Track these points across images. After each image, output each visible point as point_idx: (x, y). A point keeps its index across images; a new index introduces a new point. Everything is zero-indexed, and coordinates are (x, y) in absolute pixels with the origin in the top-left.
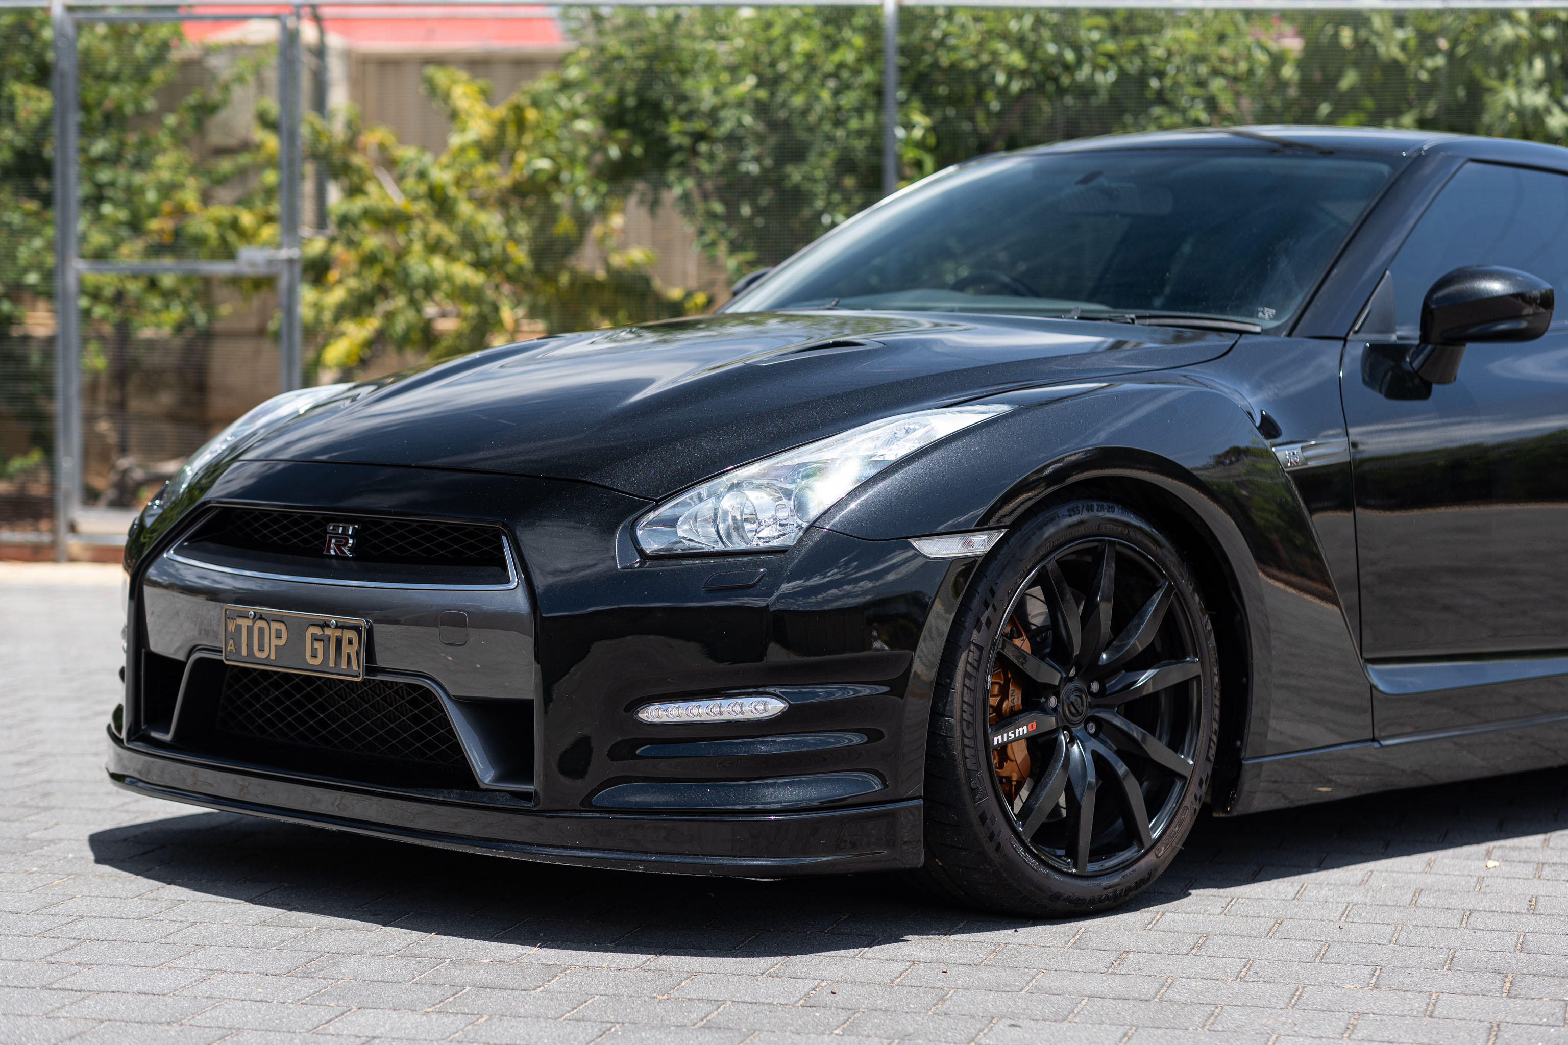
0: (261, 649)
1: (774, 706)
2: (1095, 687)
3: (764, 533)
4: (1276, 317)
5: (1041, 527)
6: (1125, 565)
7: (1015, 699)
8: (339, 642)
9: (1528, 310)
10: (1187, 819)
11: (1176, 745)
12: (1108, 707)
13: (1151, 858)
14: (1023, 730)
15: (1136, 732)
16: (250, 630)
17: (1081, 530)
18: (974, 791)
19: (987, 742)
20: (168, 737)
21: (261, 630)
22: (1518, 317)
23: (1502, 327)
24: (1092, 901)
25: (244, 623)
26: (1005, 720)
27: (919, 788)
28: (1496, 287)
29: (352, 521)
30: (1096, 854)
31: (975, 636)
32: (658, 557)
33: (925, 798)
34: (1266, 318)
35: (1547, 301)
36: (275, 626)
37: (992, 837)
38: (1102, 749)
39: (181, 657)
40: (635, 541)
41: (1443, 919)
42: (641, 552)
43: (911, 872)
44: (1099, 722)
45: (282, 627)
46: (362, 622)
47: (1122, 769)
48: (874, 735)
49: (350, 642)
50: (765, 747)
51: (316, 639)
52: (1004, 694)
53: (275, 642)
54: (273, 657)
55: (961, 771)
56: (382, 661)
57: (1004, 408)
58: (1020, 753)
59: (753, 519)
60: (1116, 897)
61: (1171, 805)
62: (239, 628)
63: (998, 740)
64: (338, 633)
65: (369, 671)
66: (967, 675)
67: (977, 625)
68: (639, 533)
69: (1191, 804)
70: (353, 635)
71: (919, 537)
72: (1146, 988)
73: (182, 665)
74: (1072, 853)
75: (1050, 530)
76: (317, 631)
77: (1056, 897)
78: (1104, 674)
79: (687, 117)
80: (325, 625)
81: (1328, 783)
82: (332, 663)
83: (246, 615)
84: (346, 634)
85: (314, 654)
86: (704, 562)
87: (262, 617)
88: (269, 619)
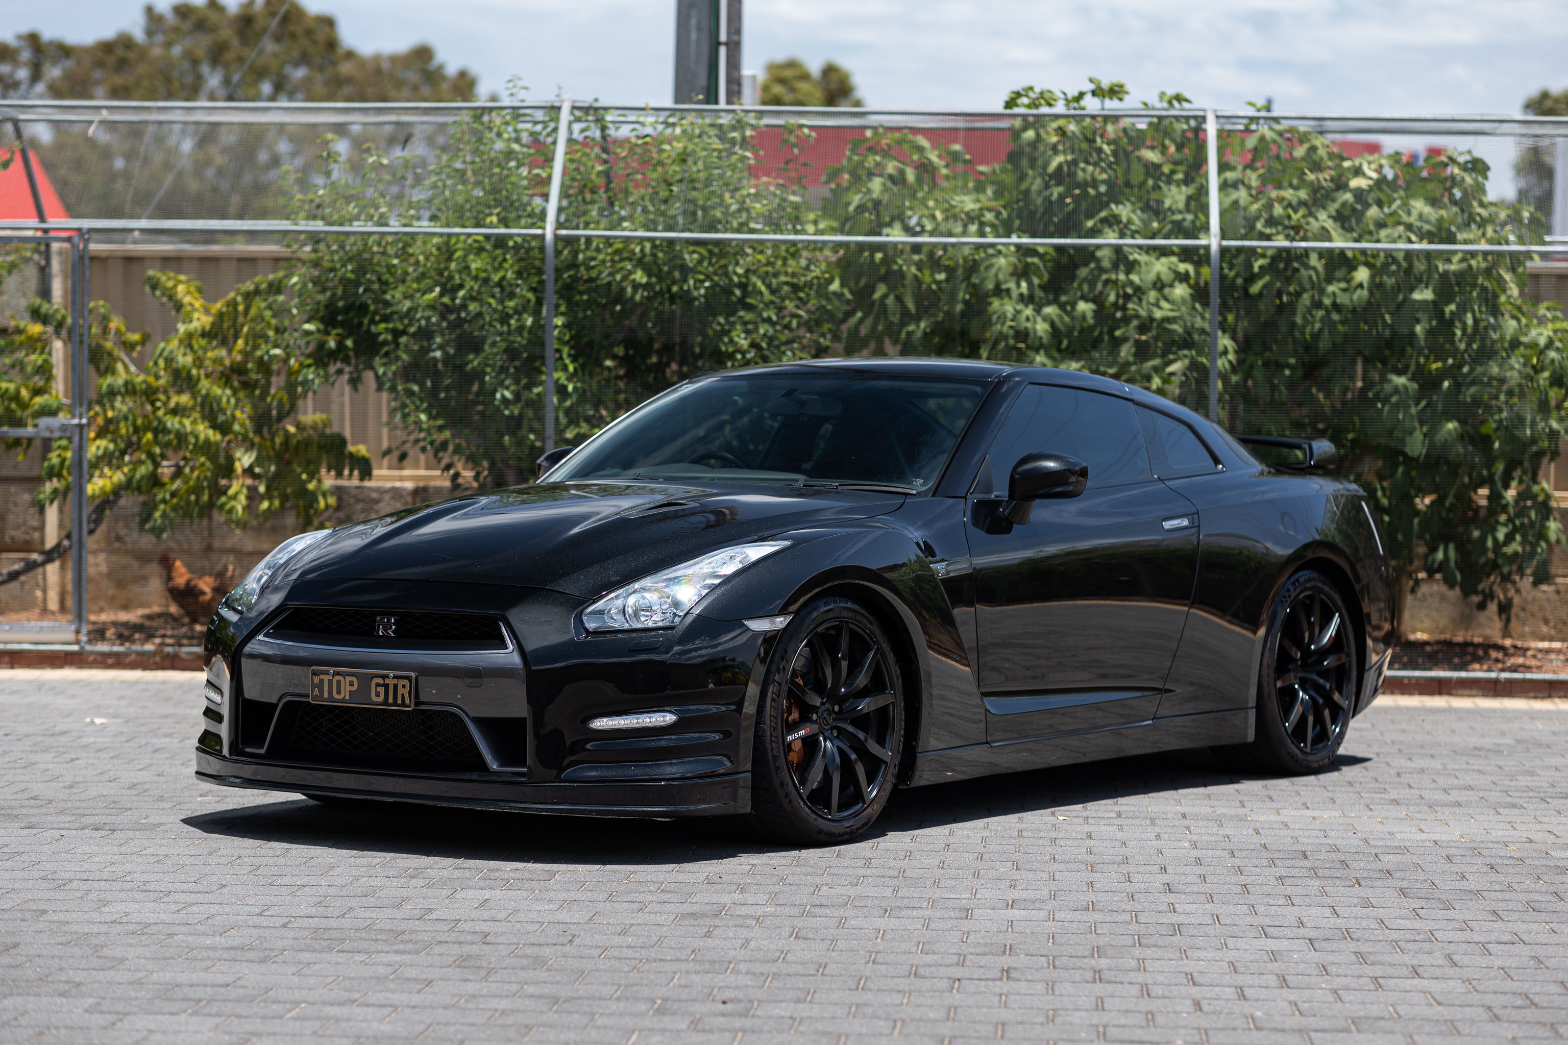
0: (339, 692)
1: (669, 718)
2: (836, 708)
3: (655, 618)
4: (923, 485)
5: (810, 613)
6: (853, 634)
7: (795, 715)
8: (396, 687)
9: (1073, 479)
10: (888, 787)
11: (881, 742)
12: (843, 720)
13: (869, 810)
14: (802, 733)
15: (861, 735)
16: (330, 682)
17: (831, 615)
18: (777, 768)
19: (784, 739)
20: (262, 751)
21: (339, 682)
22: (1067, 484)
23: (1058, 489)
24: (840, 835)
25: (326, 678)
26: (793, 727)
27: (749, 766)
28: (1051, 464)
29: (393, 614)
30: (841, 808)
31: (777, 677)
32: (596, 633)
33: (752, 772)
34: (918, 485)
35: (1084, 473)
36: (349, 679)
37: (787, 795)
38: (842, 745)
39: (274, 700)
40: (582, 623)
42: (586, 630)
43: (744, 815)
44: (839, 729)
45: (354, 679)
46: (413, 674)
47: (853, 757)
48: (727, 734)
49: (404, 687)
50: (665, 741)
51: (378, 685)
52: (790, 712)
53: (349, 688)
54: (347, 697)
55: (770, 757)
56: (422, 699)
57: (787, 543)
58: (798, 746)
59: (649, 609)
60: (851, 833)
61: (879, 779)
62: (322, 681)
63: (789, 738)
64: (395, 681)
65: (418, 703)
66: (773, 700)
67: (778, 671)
68: (585, 618)
69: (891, 779)
70: (406, 682)
71: (748, 619)
73: (276, 706)
74: (828, 806)
75: (815, 614)
76: (380, 681)
77: (820, 831)
78: (841, 700)
79: (386, 319)
80: (386, 676)
81: (953, 770)
82: (391, 700)
83: (327, 673)
84: (402, 682)
85: (378, 695)
86: (626, 635)
87: (338, 674)
88: (344, 675)
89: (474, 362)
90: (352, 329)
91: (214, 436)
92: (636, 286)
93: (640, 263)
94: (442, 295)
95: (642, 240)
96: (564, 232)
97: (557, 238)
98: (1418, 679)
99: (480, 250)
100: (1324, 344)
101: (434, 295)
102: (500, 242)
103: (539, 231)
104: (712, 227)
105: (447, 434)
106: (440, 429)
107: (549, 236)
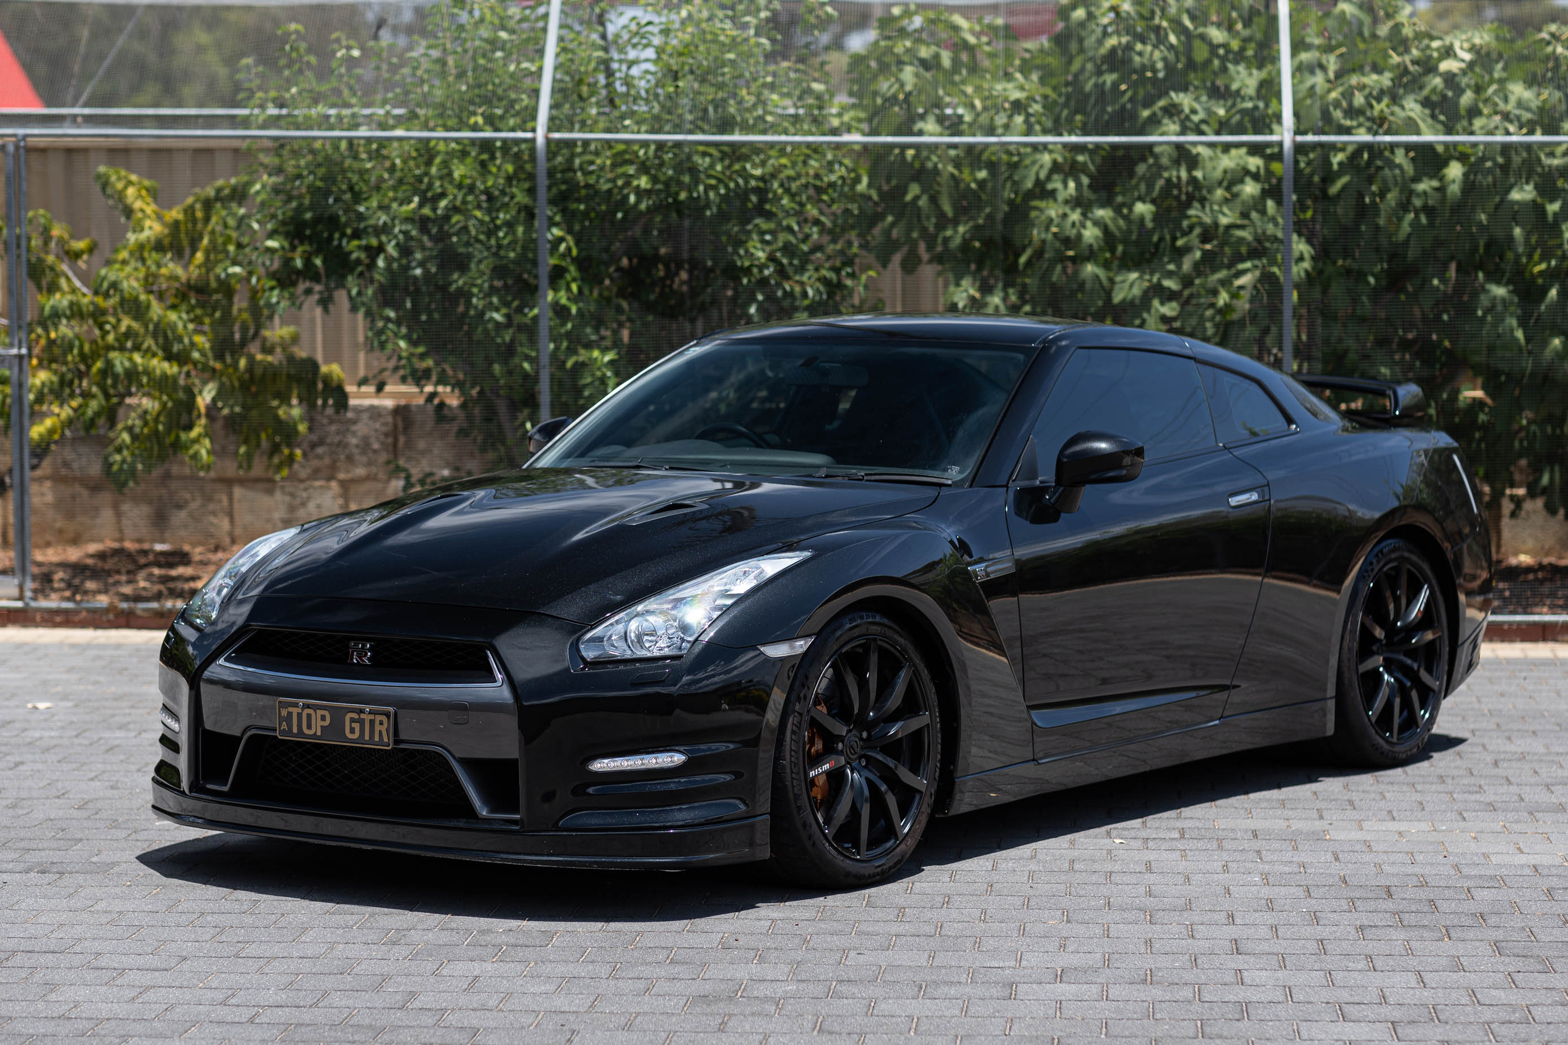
0: (309, 727)
1: (677, 759)
2: (865, 735)
3: (661, 644)
4: (961, 472)
5: (833, 632)
6: (883, 653)
7: (819, 745)
8: (372, 722)
9: (1127, 460)
10: (924, 819)
11: (915, 770)
12: (873, 748)
13: (903, 846)
14: (826, 767)
15: (891, 763)
16: (300, 715)
17: (856, 632)
18: (799, 808)
19: (806, 774)
20: (226, 789)
21: (309, 716)
22: (1121, 467)
23: (1111, 474)
24: (870, 876)
25: (295, 711)
26: (815, 761)
27: (767, 807)
28: (1103, 445)
29: (368, 640)
30: (869, 847)
31: (797, 707)
32: (596, 663)
33: (770, 814)
34: (954, 473)
35: (1139, 452)
36: (320, 712)
37: (810, 837)
38: (871, 776)
39: (239, 734)
40: (578, 651)
41: (1094, 878)
42: (583, 659)
43: (764, 862)
44: (868, 758)
45: (326, 713)
46: (391, 709)
47: (884, 788)
48: (740, 775)
49: (381, 723)
50: (673, 784)
51: (352, 720)
52: (812, 743)
53: (320, 723)
54: (319, 733)
55: (791, 796)
56: (403, 736)
57: (807, 554)
58: (821, 781)
59: (653, 633)
60: (883, 872)
61: (914, 810)
62: (290, 714)
63: (812, 774)
64: (372, 717)
65: (397, 741)
66: (793, 732)
67: (799, 699)
68: (582, 647)
69: (926, 810)
70: (384, 718)
71: (764, 644)
72: (928, 929)
73: (238, 739)
74: (856, 845)
75: (839, 633)
76: (355, 716)
77: (848, 874)
78: (870, 726)
79: (359, 234)
80: (362, 711)
81: (997, 790)
82: (367, 738)
83: (296, 705)
84: (379, 718)
85: (352, 730)
86: (630, 667)
87: (308, 706)
88: (316, 708)
89: (458, 281)
90: (322, 246)
91: (170, 369)
92: (639, 193)
93: (644, 168)
94: (421, 205)
95: (645, 144)
96: (556, 135)
97: (548, 141)
98: (1519, 624)
99: (464, 154)
100: (1413, 253)
101: (413, 206)
102: (486, 145)
103: (529, 135)
104: (726, 125)
105: (429, 363)
106: (422, 356)
107: (540, 141)
